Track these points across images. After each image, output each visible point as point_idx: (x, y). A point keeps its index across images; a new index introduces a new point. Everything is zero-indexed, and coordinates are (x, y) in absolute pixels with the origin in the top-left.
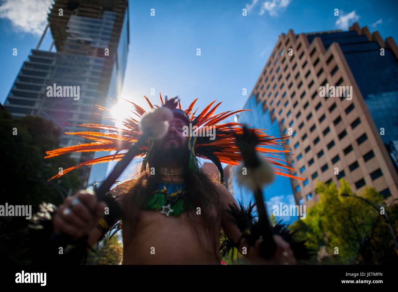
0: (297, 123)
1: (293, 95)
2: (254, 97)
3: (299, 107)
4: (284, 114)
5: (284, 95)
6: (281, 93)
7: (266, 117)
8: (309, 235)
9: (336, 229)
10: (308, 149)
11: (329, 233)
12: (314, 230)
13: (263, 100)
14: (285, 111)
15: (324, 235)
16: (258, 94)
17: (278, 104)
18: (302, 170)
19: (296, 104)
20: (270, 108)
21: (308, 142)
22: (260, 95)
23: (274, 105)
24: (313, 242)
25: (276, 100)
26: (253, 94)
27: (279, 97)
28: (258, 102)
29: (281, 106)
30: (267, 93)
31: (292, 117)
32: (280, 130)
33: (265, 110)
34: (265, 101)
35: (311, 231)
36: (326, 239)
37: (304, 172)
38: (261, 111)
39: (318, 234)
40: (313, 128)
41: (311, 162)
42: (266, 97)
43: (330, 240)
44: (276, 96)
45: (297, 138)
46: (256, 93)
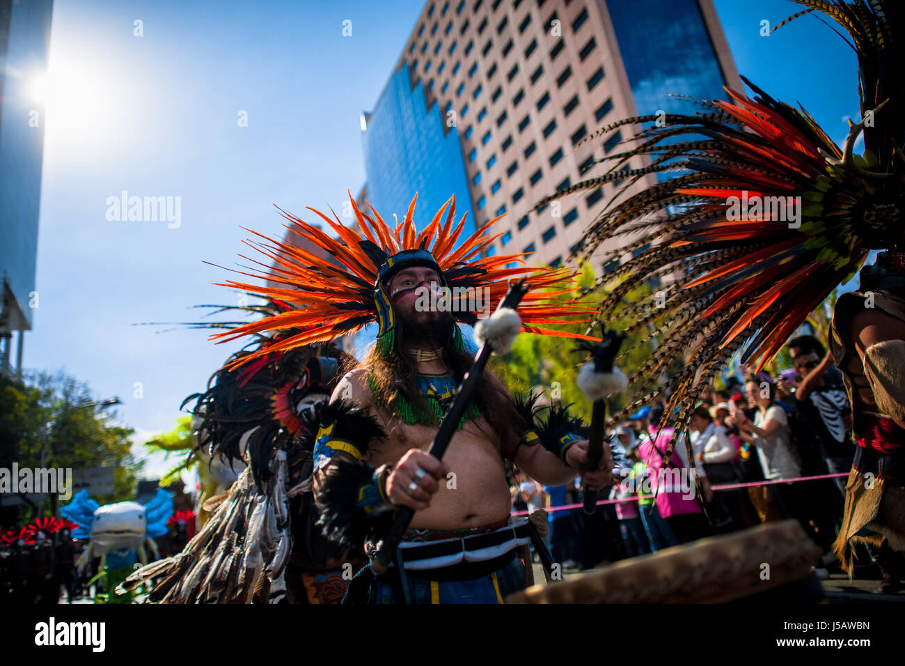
0: (498, 137)
1: (492, 71)
2: (405, 71)
3: (505, 102)
4: (471, 117)
5: (474, 69)
6: (466, 64)
7: (432, 119)
8: (514, 368)
9: (564, 354)
10: (518, 196)
11: (550, 363)
12: (525, 359)
13: (425, 78)
14: (475, 108)
15: (542, 366)
16: (415, 63)
17: (459, 92)
18: (506, 239)
19: (496, 95)
20: (442, 101)
21: (519, 179)
22: (420, 68)
23: (451, 93)
24: (522, 381)
25: (455, 83)
26: (403, 62)
27: (461, 75)
28: (414, 83)
29: (466, 96)
30: (436, 63)
31: (489, 122)
32: (463, 152)
33: (430, 104)
34: (431, 82)
35: (518, 361)
36: (544, 374)
37: (509, 244)
38: (421, 106)
39: (532, 365)
40: (530, 150)
41: (523, 223)
42: (432, 72)
43: (552, 375)
44: (455, 71)
45: (498, 170)
46: (410, 60)
